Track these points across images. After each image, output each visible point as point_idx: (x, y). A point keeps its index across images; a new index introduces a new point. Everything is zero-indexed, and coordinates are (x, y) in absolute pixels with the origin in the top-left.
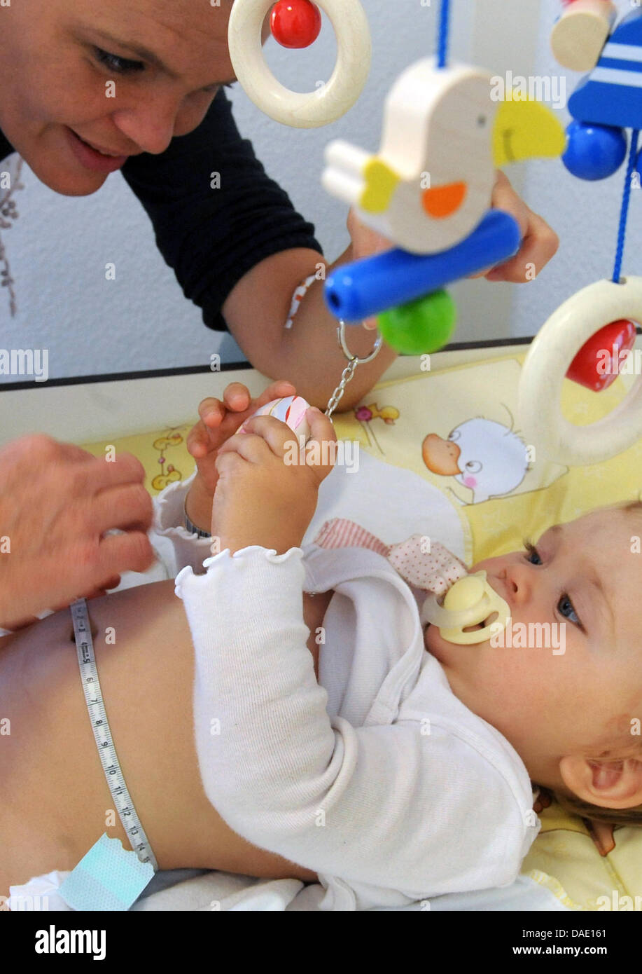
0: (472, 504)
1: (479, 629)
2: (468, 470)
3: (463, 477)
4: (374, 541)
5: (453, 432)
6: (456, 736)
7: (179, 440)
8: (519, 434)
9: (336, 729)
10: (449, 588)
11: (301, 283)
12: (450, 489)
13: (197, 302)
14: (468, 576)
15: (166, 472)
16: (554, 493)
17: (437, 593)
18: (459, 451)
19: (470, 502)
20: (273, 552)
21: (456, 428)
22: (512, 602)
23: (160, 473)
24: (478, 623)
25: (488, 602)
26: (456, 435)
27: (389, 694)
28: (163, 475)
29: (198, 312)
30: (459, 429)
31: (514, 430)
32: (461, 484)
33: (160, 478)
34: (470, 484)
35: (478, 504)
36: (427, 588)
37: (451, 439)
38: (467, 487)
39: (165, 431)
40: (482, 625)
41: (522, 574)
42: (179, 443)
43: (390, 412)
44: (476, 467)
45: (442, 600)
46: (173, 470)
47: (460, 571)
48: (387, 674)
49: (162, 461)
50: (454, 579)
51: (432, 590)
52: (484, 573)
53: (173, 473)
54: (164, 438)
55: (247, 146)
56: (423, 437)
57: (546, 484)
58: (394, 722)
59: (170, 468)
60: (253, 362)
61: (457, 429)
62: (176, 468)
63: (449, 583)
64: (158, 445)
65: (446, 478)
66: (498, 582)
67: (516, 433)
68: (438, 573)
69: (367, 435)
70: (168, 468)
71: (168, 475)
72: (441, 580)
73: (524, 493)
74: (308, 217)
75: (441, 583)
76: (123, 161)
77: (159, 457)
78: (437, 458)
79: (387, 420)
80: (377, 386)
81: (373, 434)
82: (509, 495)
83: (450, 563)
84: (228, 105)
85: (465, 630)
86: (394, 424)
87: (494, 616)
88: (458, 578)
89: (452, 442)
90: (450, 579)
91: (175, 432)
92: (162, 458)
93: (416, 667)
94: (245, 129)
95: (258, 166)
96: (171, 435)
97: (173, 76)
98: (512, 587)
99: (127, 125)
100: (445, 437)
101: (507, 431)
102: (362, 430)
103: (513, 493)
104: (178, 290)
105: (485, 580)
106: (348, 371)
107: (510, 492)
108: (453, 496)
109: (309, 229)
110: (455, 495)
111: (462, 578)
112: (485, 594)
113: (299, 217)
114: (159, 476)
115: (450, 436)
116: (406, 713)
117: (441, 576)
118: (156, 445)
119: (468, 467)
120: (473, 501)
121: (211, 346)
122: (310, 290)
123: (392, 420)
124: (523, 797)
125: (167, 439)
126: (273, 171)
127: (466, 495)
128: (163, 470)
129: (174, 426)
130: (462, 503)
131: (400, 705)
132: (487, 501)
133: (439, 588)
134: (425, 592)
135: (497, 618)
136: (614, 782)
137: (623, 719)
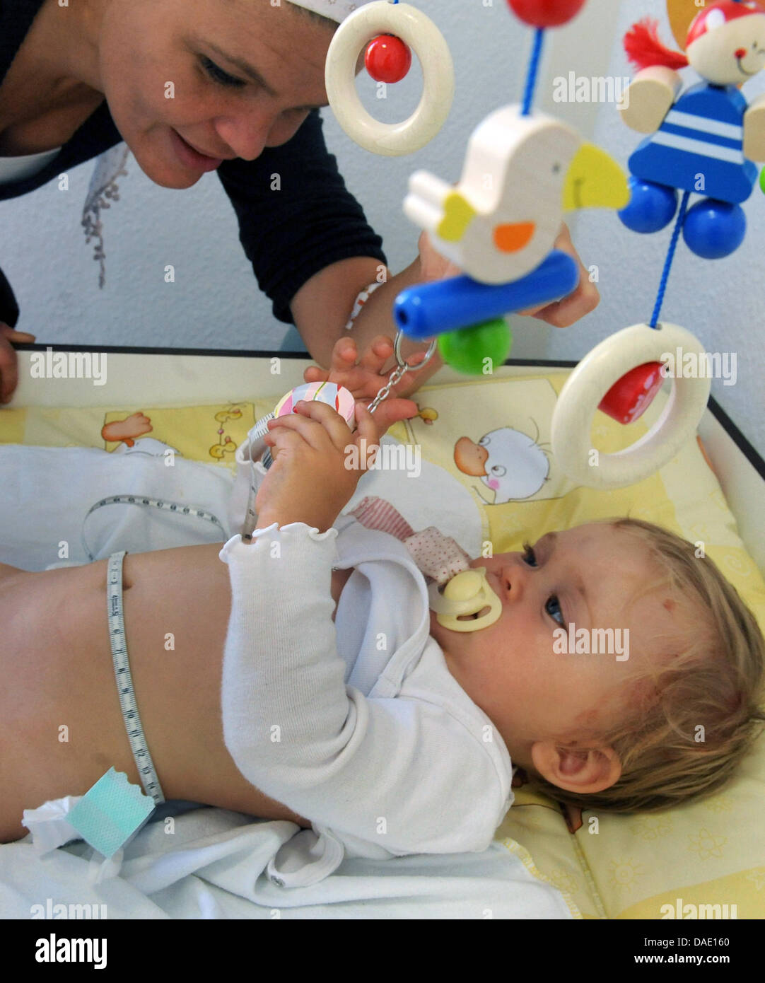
0: (494, 504)
1: (470, 620)
2: (494, 474)
3: (488, 479)
4: (405, 526)
5: (483, 437)
6: (450, 715)
7: (239, 415)
8: (543, 447)
9: (351, 698)
10: (451, 579)
11: (364, 289)
12: (475, 488)
13: (269, 295)
14: (469, 570)
15: (223, 443)
16: (567, 501)
17: (440, 581)
18: (487, 455)
19: (491, 502)
20: (316, 530)
21: (487, 434)
22: (505, 598)
23: (218, 442)
24: (473, 613)
25: (484, 597)
26: (486, 441)
27: (393, 671)
28: (220, 444)
29: (269, 303)
30: (490, 436)
31: (539, 442)
32: (486, 485)
33: (218, 447)
34: (494, 486)
35: (498, 504)
36: (432, 576)
37: (481, 444)
38: (490, 488)
39: (227, 405)
40: (475, 616)
41: (516, 574)
42: (239, 418)
43: (431, 414)
44: (501, 471)
45: (442, 588)
46: (230, 441)
47: (463, 564)
48: (394, 652)
49: (221, 432)
50: (456, 571)
51: (435, 577)
52: (483, 570)
53: (229, 444)
54: (225, 412)
55: (331, 160)
56: (456, 440)
57: (561, 495)
58: (396, 697)
59: (228, 440)
60: (312, 354)
61: (488, 436)
62: (232, 440)
63: (452, 573)
64: (219, 417)
65: (474, 478)
66: (495, 579)
67: (540, 445)
68: (443, 563)
69: (407, 431)
70: (226, 440)
71: (224, 446)
72: (445, 570)
73: (541, 500)
74: (378, 231)
75: (444, 572)
76: (219, 164)
77: (219, 428)
78: (466, 460)
79: (427, 420)
80: (422, 388)
81: (412, 431)
82: (526, 500)
83: (456, 556)
84: (320, 121)
85: (460, 618)
86: (432, 424)
87: (487, 609)
88: (460, 570)
89: (482, 446)
90: (452, 571)
91: (236, 408)
92: (221, 429)
94: (332, 146)
95: (340, 180)
96: (232, 410)
97: (273, 93)
98: (506, 586)
99: (225, 131)
100: (476, 441)
101: (531, 442)
102: (403, 427)
103: (529, 499)
104: (253, 282)
105: (483, 575)
106: (396, 375)
107: (528, 497)
108: (477, 495)
109: (378, 241)
110: (479, 494)
111: (464, 571)
112: (482, 590)
113: (370, 230)
114: (217, 445)
115: (481, 441)
116: (408, 690)
117: (446, 566)
118: (218, 417)
119: (494, 471)
120: (494, 500)
121: (278, 333)
122: (372, 296)
123: (431, 420)
124: (503, 775)
125: (228, 412)
126: (351, 186)
127: (489, 495)
128: (221, 439)
129: (236, 402)
130: (484, 502)
131: (403, 681)
132: (506, 503)
133: (441, 578)
134: (429, 580)
135: (489, 612)
136: (577, 770)
137: (593, 714)
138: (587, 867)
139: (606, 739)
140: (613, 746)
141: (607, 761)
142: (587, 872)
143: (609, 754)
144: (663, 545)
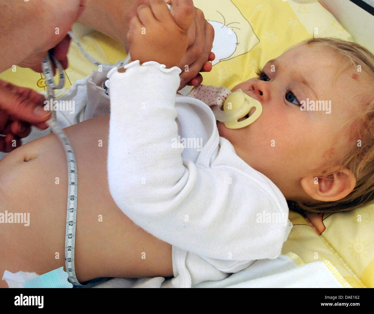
1: (245, 119)
8: (230, 26)
9: (185, 166)
10: (224, 102)
14: (233, 93)
17: (219, 105)
20: (164, 66)
22: (261, 100)
24: (245, 115)
25: (249, 103)
35: (214, 65)
40: (247, 116)
45: (222, 108)
50: (226, 96)
51: (215, 104)
52: (240, 90)
57: (249, 50)
63: (224, 98)
66: (250, 92)
67: (227, 26)
75: (219, 99)
82: (230, 58)
85: (239, 120)
87: (253, 109)
88: (228, 95)
93: (216, 146)
98: (259, 93)
107: (230, 56)
111: (230, 95)
112: (245, 99)
117: (219, 95)
132: (219, 62)
133: (219, 103)
134: (213, 107)
135: (255, 110)
136: (330, 187)
137: (331, 151)
138: (335, 251)
139: (343, 163)
140: (348, 167)
141: (347, 176)
142: (336, 254)
143: (346, 172)
144: (339, 45)
